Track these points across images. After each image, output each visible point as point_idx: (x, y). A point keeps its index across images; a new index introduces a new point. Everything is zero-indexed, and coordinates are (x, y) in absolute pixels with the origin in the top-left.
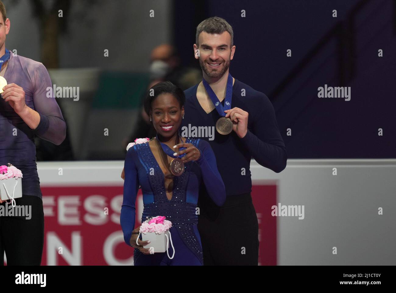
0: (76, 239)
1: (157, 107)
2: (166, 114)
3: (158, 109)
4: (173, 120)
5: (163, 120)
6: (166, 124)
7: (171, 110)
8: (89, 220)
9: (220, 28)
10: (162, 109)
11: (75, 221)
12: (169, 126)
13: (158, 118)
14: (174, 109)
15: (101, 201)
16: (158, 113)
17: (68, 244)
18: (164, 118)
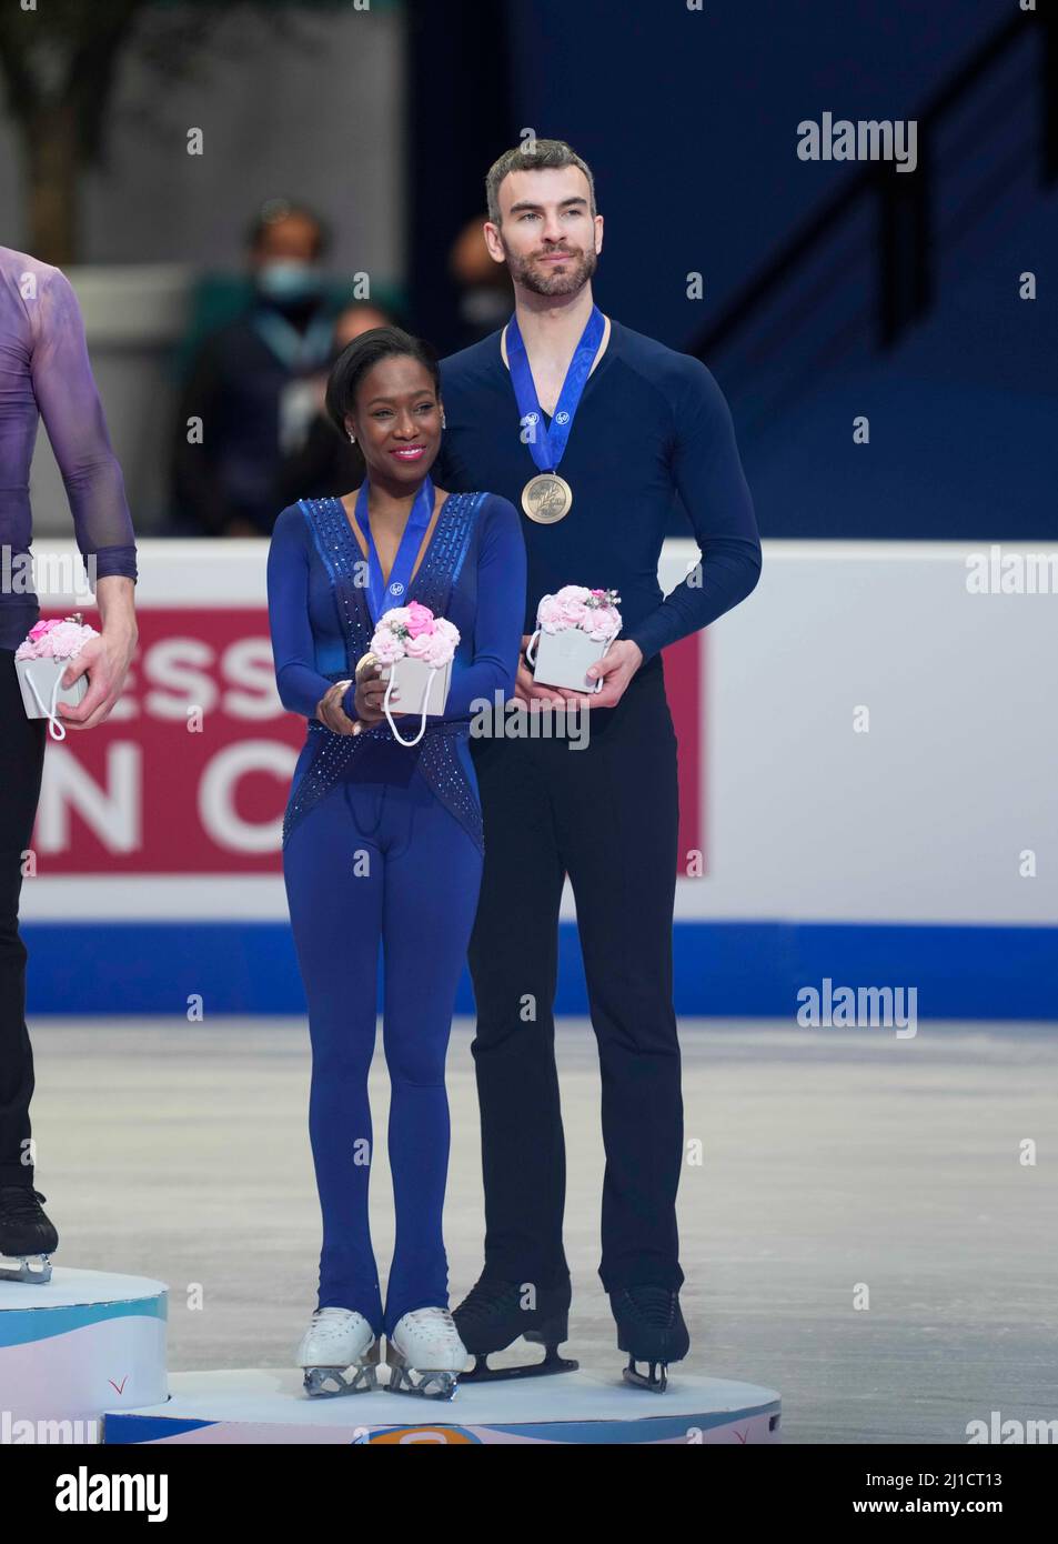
0: (124, 761)
1: (377, 396)
2: (405, 413)
3: (378, 400)
4: (424, 430)
5: (398, 433)
6: (406, 444)
7: (417, 401)
8: (162, 706)
9: (560, 154)
10: (392, 401)
11: (123, 709)
12: (414, 448)
13: (383, 428)
14: (428, 398)
15: (197, 653)
16: (381, 414)
17: (98, 773)
18: (400, 424)
